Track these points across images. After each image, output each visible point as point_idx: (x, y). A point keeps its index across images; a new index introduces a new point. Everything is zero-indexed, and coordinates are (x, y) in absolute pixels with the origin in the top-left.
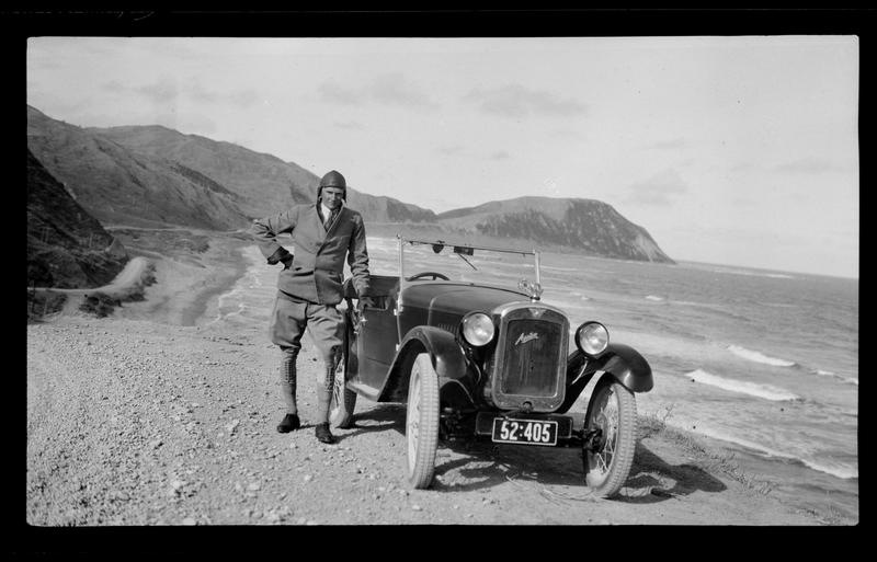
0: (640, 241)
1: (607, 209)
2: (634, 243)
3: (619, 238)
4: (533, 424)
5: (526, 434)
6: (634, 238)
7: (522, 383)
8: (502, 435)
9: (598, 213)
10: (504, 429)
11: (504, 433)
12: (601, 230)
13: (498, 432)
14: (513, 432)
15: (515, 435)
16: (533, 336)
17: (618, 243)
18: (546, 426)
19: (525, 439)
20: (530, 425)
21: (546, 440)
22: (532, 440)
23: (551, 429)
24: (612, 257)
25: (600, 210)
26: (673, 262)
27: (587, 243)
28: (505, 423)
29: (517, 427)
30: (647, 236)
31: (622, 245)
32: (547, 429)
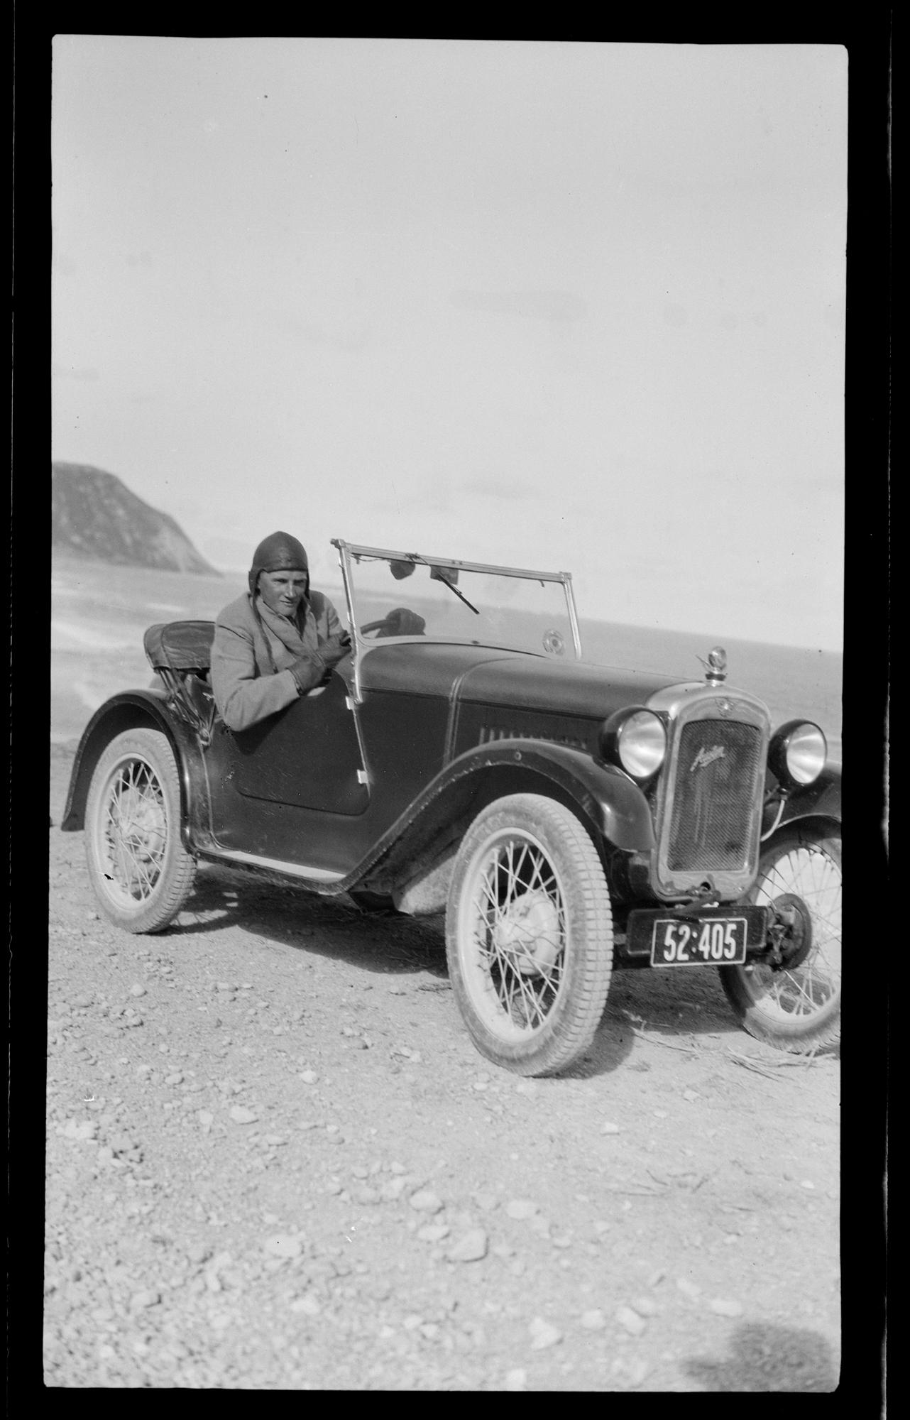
0: (166, 540)
1: (111, 483)
2: (155, 541)
3: (131, 532)
4: (712, 924)
5: (701, 948)
6: (155, 532)
7: (698, 846)
8: (666, 954)
9: (96, 489)
10: (669, 941)
11: (669, 948)
12: (100, 518)
13: (661, 947)
14: (682, 945)
15: (684, 951)
16: (718, 751)
17: (128, 540)
18: (732, 927)
19: (698, 956)
20: (707, 927)
21: (730, 954)
22: (711, 958)
23: (737, 934)
24: (120, 563)
25: (100, 483)
26: (218, 574)
27: (76, 539)
28: (670, 929)
29: (687, 936)
30: (176, 530)
31: (136, 543)
32: (732, 935)
